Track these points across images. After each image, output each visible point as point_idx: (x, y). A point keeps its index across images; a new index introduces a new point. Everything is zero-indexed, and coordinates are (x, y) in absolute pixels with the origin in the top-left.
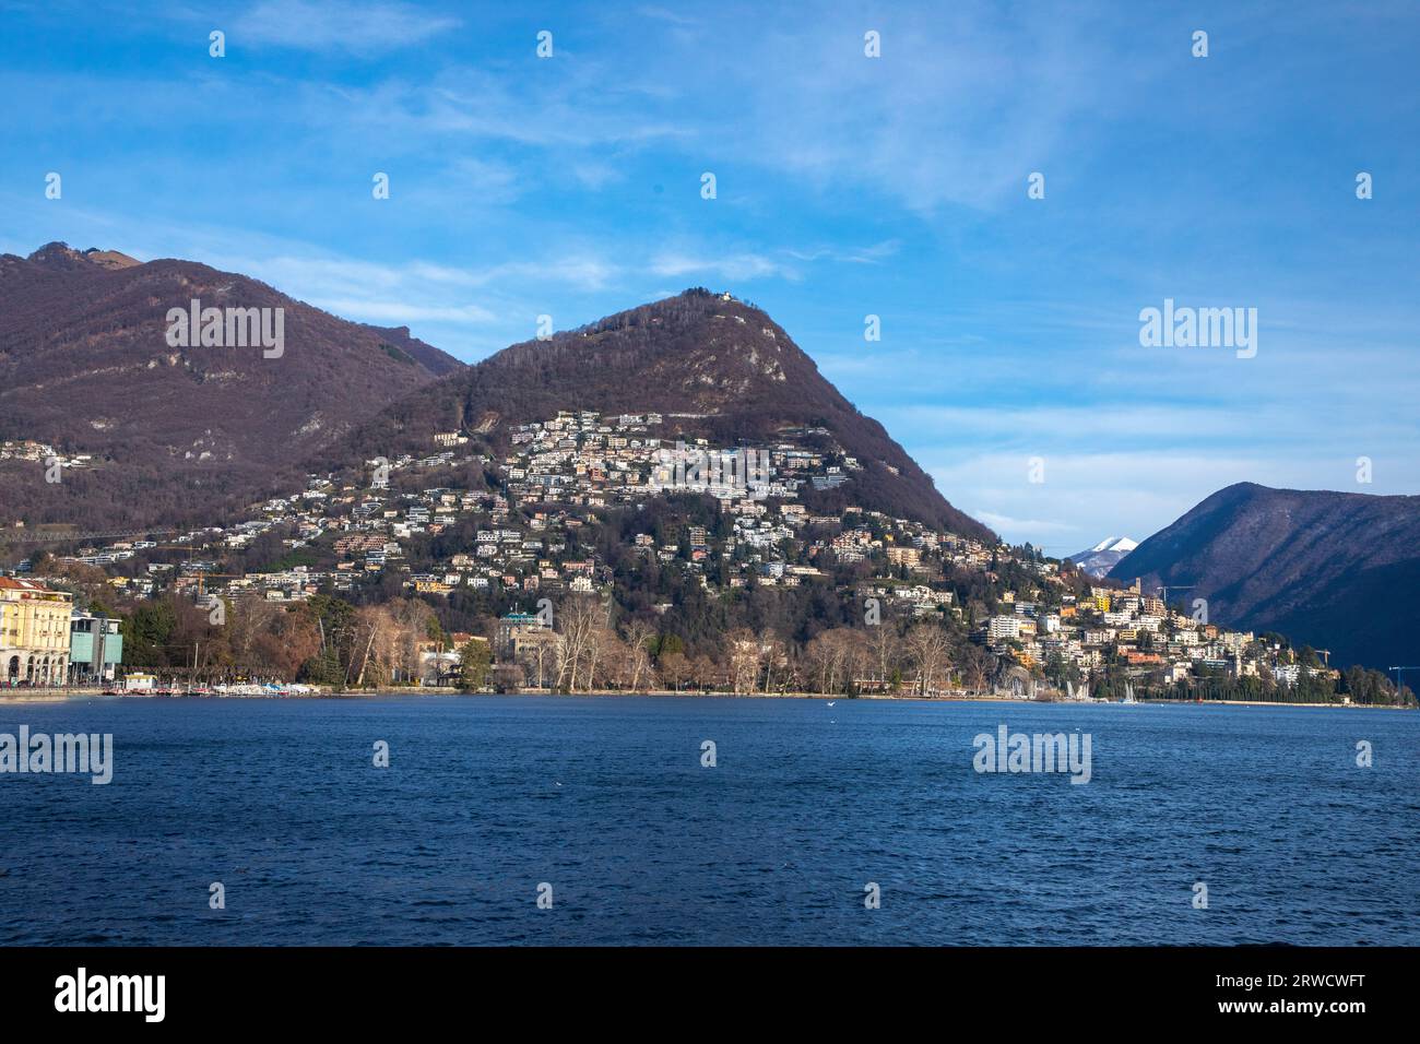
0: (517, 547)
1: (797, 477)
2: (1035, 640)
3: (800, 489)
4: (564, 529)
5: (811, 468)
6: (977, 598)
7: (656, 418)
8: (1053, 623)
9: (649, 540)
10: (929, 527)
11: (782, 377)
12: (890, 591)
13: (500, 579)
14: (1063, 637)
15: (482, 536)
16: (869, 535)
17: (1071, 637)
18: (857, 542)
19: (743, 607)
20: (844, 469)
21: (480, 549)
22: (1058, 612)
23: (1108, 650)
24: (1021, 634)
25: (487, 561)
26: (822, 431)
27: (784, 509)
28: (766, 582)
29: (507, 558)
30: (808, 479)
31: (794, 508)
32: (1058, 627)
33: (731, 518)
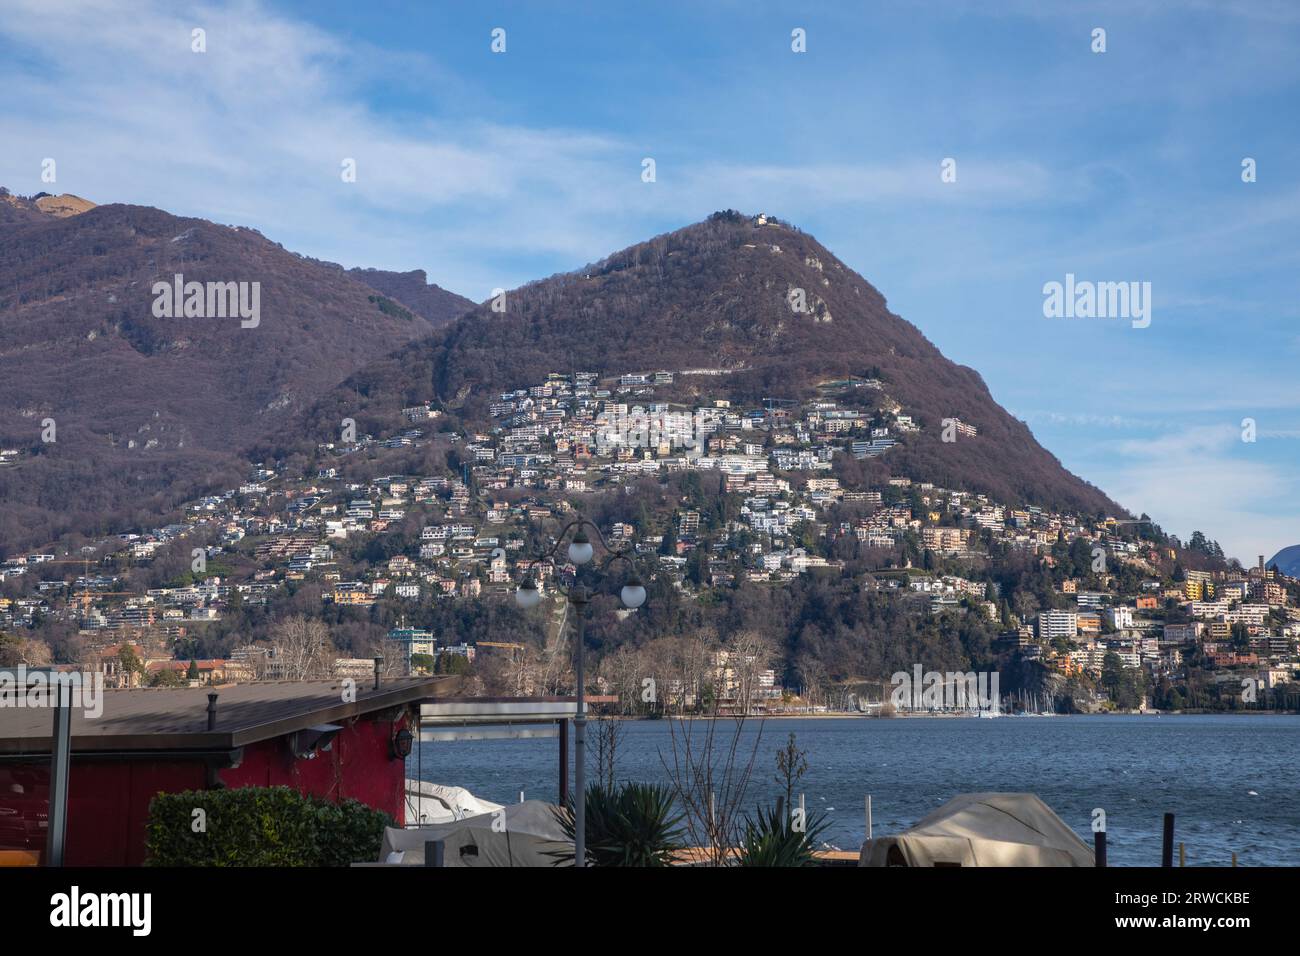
0: (468, 544)
1: (835, 443)
2: (1097, 639)
3: (835, 460)
4: (528, 522)
5: (853, 432)
6: (1028, 589)
7: (666, 378)
8: (1123, 617)
9: (630, 530)
10: (996, 500)
11: (828, 318)
12: (904, 584)
13: (437, 587)
14: (1137, 635)
15: (429, 533)
16: (908, 513)
17: (1147, 635)
18: (891, 523)
19: (723, 610)
20: (894, 431)
21: (424, 550)
22: (1132, 603)
23: (1190, 649)
24: (1080, 632)
25: (431, 564)
26: (877, 384)
27: (812, 484)
28: (755, 577)
29: (454, 558)
30: (847, 447)
31: (824, 483)
32: (1130, 622)
33: (738, 498)
